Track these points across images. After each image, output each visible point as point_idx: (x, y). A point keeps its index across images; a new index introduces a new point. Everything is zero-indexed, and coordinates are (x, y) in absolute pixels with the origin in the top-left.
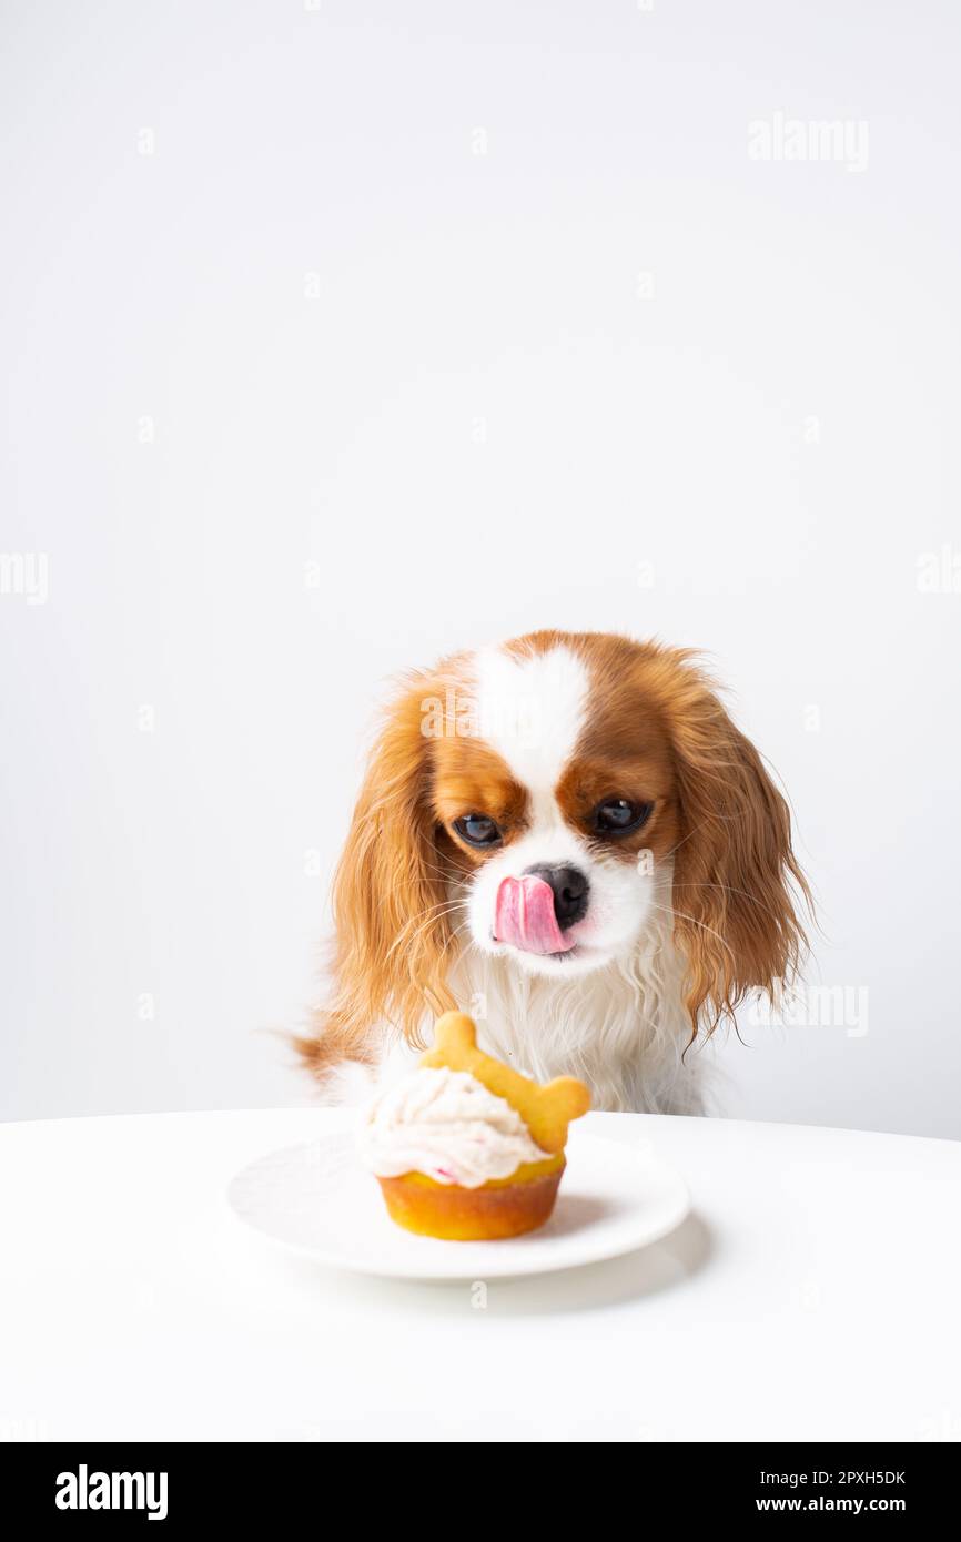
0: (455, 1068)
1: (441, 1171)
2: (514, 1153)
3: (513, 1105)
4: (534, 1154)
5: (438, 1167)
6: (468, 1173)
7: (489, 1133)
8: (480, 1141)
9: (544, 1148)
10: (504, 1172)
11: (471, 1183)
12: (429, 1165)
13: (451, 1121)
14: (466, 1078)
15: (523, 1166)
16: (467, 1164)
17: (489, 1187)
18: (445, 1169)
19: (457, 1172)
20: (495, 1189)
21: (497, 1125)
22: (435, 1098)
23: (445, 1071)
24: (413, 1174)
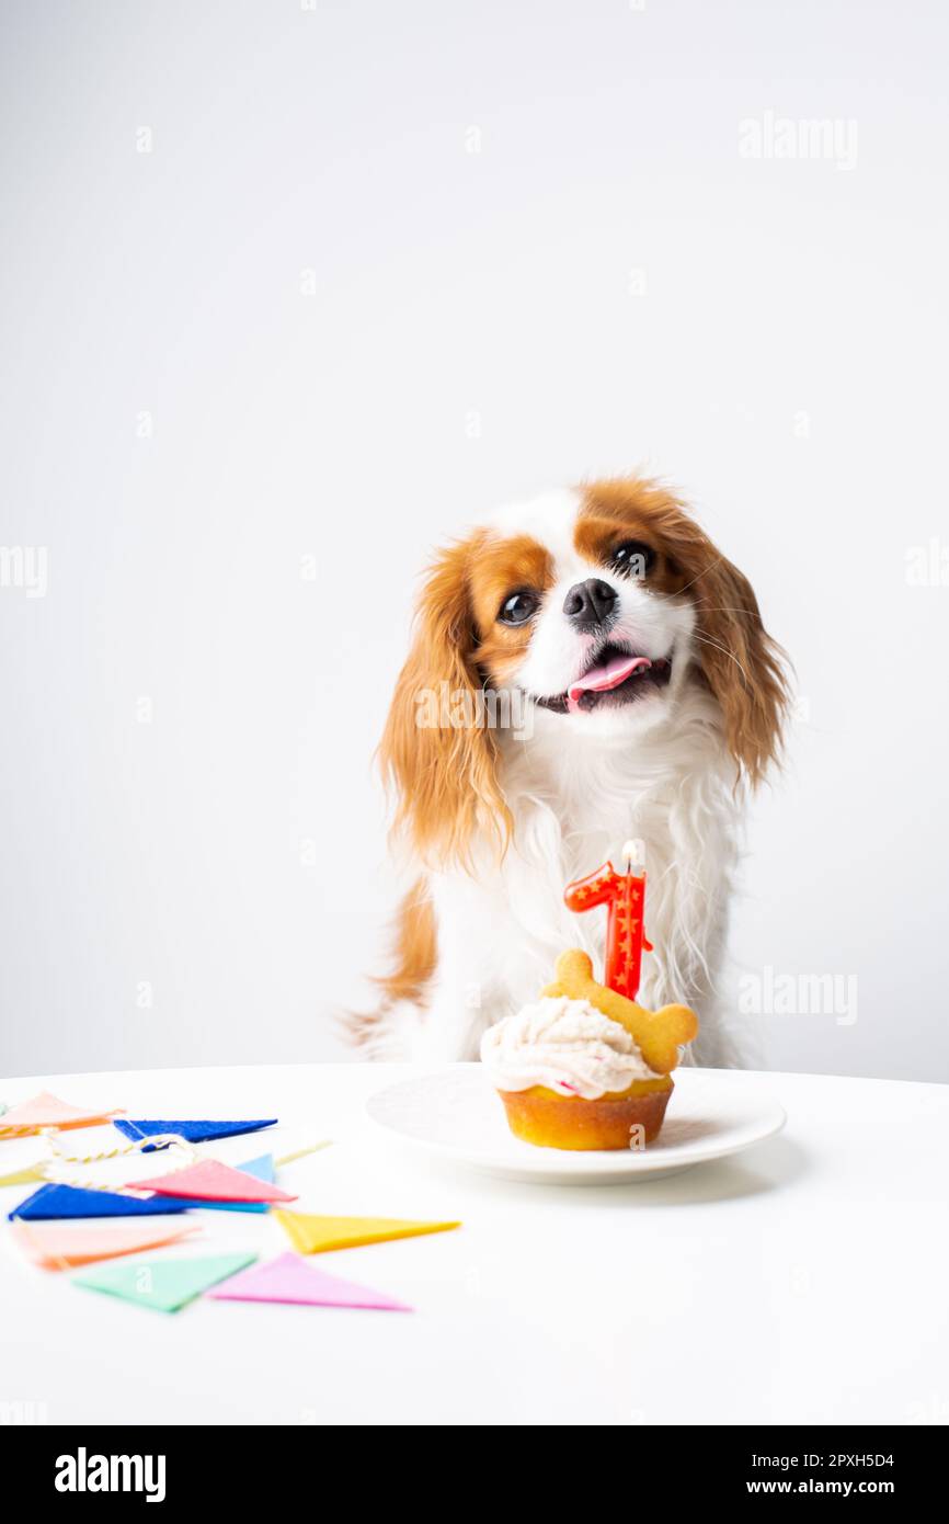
0: (573, 997)
1: (563, 1084)
2: (629, 1070)
3: (628, 1029)
4: (645, 1072)
5: (561, 1079)
6: (588, 1086)
7: (607, 1052)
8: (598, 1058)
9: (655, 1069)
10: (620, 1086)
11: (590, 1095)
12: (552, 1080)
13: (572, 1041)
14: (584, 1004)
15: (636, 1083)
16: (587, 1077)
17: (607, 1098)
18: (568, 1081)
19: (577, 1084)
20: (612, 1101)
21: (614, 1045)
22: (557, 1020)
23: (564, 1000)
24: (537, 1088)
